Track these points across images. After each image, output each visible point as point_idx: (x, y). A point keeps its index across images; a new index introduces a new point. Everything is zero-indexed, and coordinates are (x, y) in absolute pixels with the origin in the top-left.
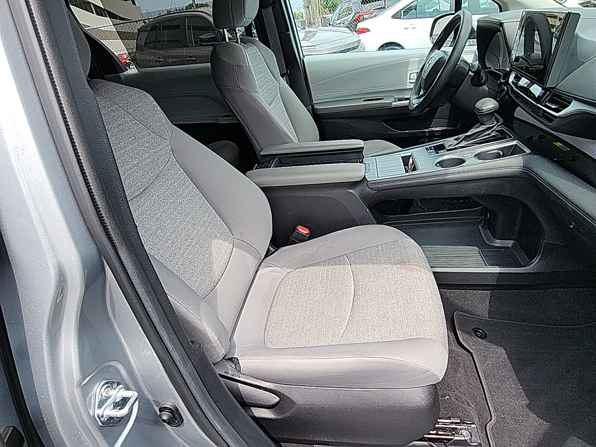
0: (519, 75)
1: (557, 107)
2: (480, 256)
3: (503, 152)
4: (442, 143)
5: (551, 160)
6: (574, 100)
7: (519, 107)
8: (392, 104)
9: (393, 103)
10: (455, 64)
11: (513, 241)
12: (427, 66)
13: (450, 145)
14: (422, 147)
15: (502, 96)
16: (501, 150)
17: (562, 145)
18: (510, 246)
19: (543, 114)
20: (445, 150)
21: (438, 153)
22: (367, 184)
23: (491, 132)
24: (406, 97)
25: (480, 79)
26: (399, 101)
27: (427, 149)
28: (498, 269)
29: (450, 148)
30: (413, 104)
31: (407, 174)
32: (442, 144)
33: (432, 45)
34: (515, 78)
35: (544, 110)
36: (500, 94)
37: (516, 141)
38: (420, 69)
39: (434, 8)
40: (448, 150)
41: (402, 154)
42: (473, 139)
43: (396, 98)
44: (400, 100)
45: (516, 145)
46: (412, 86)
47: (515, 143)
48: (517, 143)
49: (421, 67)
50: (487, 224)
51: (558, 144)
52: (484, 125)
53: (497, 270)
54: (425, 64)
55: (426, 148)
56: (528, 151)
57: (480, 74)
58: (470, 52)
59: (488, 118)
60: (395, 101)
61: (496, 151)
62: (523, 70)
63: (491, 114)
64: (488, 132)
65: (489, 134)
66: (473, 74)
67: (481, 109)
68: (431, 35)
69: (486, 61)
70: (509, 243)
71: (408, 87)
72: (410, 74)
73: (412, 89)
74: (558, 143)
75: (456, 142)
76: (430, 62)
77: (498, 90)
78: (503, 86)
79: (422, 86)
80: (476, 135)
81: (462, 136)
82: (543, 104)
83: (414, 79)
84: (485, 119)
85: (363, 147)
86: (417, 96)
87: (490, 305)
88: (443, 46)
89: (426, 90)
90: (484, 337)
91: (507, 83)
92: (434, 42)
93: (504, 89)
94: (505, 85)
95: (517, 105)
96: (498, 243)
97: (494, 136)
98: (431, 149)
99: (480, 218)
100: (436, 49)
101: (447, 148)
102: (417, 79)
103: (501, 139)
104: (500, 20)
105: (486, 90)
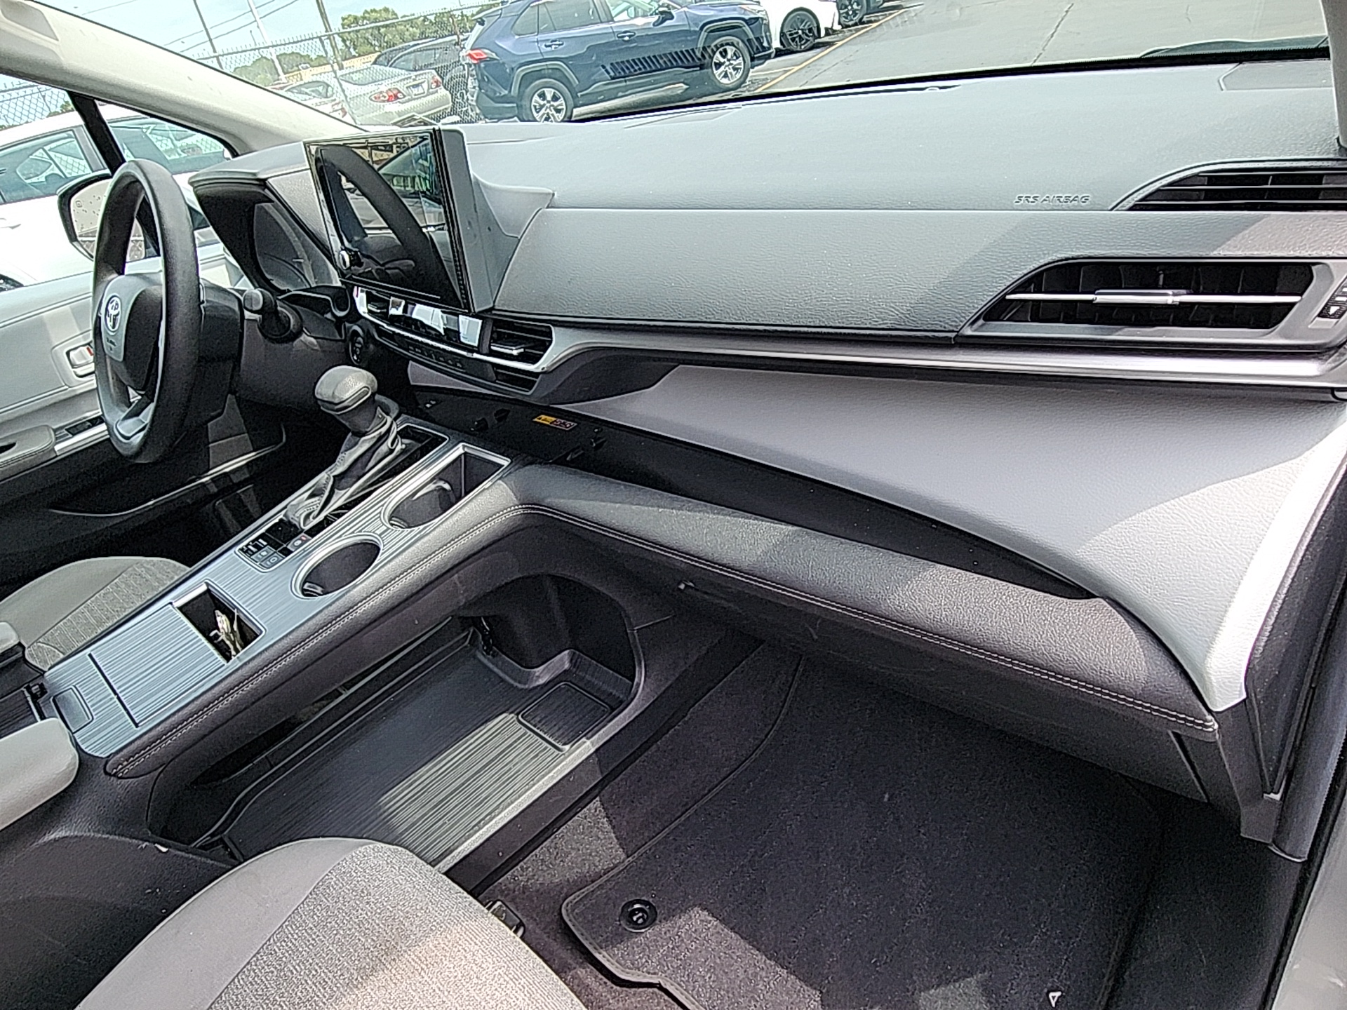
0: (374, 292)
1: (522, 350)
2: (529, 732)
3: (446, 482)
4: (281, 516)
5: (561, 462)
6: (554, 325)
7: (411, 362)
8: (53, 449)
9: (57, 448)
10: (194, 304)
11: (566, 652)
12: (110, 324)
13: (307, 516)
14: (232, 551)
15: (360, 349)
16: (441, 479)
17: (554, 419)
18: (567, 666)
19: (497, 373)
20: (303, 536)
21: (287, 552)
22: (106, 773)
23: (392, 444)
24: (91, 414)
25: (283, 323)
26: (74, 435)
27: (245, 551)
28: (588, 742)
29: (313, 522)
30: (128, 438)
31: (235, 662)
32: (281, 520)
33: (91, 265)
34: (368, 302)
35: (494, 365)
36: (353, 345)
37: (461, 445)
38: (91, 333)
39: (45, 174)
40: (313, 532)
41: (178, 598)
42: (359, 478)
43: (61, 428)
44: (75, 430)
45: (465, 454)
46: (91, 383)
47: (459, 450)
48: (466, 450)
49: (91, 327)
50: (493, 645)
51: (545, 419)
52: (365, 434)
53: (586, 747)
54: (98, 318)
55: (242, 549)
56: (505, 462)
57: (277, 312)
58: (212, 261)
59: (366, 414)
60: (59, 440)
61: (432, 487)
62: (375, 279)
63: (369, 405)
64: (384, 448)
65: (391, 451)
66: (257, 316)
67: (336, 401)
68: (72, 237)
69: (269, 277)
70: (563, 660)
71: (80, 389)
72: (68, 353)
73: (97, 389)
74: (543, 417)
75: (318, 501)
76: (112, 312)
77: (341, 336)
78: (348, 325)
79: (125, 378)
80: (359, 465)
81: (324, 478)
82: (485, 350)
83: (88, 364)
84: (360, 421)
85: (20, 644)
86: (128, 410)
87: (613, 827)
88: (128, 259)
89: (147, 388)
90: (651, 918)
91: (355, 316)
92: (94, 254)
93: (355, 332)
94: (354, 322)
95: (406, 360)
96: (542, 675)
97: (403, 452)
98: (259, 548)
99: (467, 636)
100: (110, 272)
101: (307, 528)
102: (96, 362)
103: (424, 451)
104: (254, 174)
105: (312, 344)
